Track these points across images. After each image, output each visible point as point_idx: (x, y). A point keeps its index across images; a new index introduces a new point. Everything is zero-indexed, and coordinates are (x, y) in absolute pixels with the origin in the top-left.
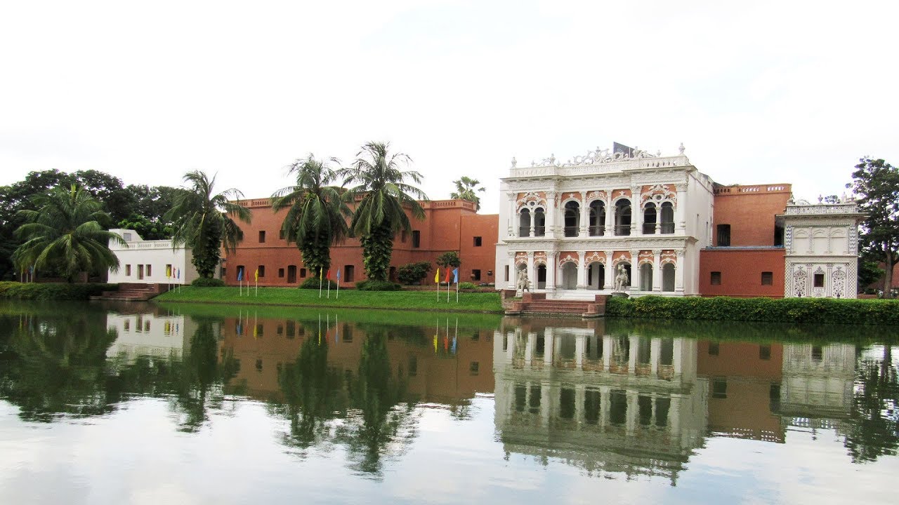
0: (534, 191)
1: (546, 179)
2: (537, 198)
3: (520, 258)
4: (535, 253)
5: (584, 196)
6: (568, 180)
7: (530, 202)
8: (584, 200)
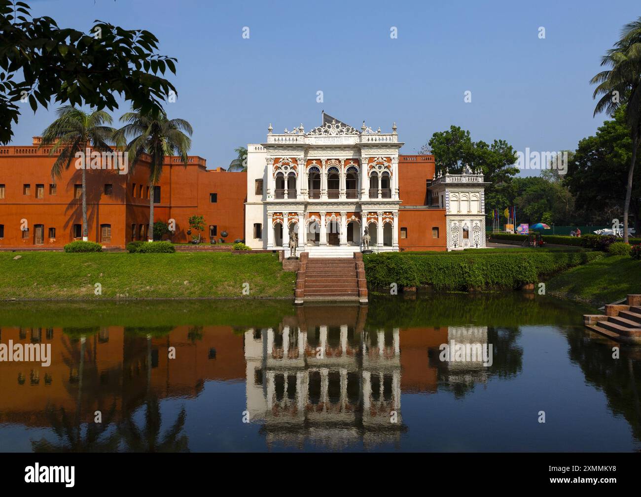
0: (288, 157)
1: (298, 147)
2: (291, 164)
3: (277, 218)
4: (290, 213)
5: (324, 163)
6: (312, 148)
7: (284, 166)
8: (324, 167)
